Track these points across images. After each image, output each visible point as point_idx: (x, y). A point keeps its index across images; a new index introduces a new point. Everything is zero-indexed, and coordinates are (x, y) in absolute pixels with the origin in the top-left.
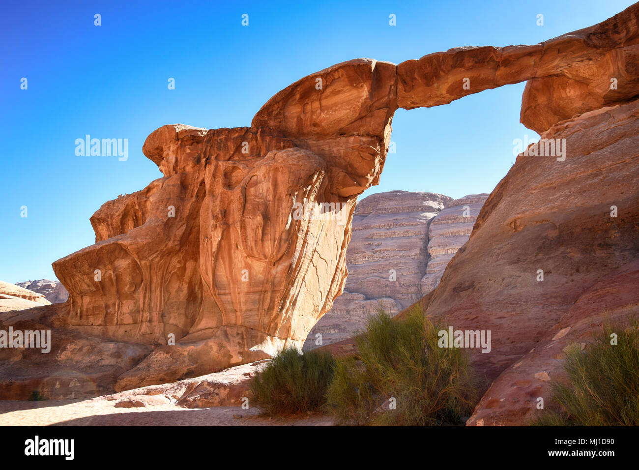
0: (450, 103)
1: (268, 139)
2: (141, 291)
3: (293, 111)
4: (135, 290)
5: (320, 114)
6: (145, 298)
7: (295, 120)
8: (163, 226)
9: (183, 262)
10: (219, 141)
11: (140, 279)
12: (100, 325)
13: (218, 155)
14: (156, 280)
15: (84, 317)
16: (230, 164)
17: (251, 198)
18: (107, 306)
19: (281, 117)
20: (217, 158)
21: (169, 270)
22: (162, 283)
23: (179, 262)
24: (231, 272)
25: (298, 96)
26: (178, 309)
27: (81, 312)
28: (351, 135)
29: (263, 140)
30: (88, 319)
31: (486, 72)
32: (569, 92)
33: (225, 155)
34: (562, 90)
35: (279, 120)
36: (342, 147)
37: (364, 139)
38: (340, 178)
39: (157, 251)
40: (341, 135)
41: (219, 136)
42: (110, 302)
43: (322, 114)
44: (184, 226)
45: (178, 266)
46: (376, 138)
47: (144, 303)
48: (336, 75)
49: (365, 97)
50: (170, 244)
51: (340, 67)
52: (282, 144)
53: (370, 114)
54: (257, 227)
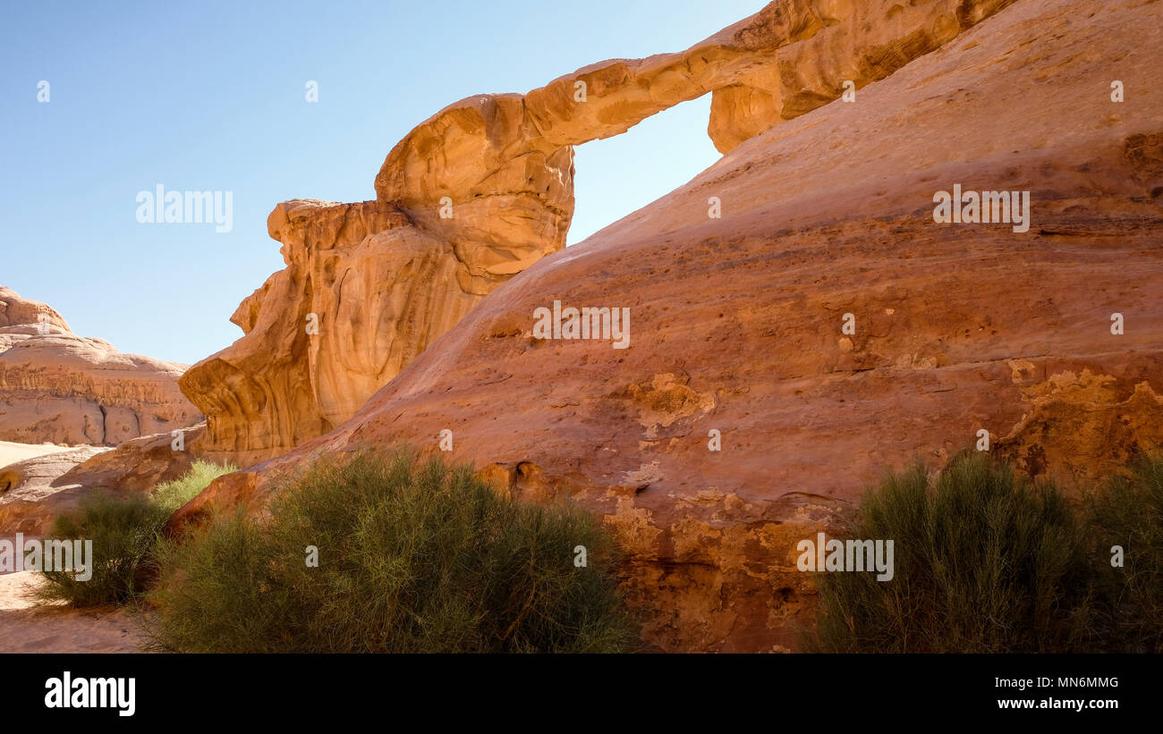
0: (626, 131)
1: (372, 217)
2: (266, 410)
3: (417, 168)
4: (260, 409)
5: (444, 172)
6: (272, 418)
7: (419, 181)
8: (264, 336)
9: (305, 374)
10: (318, 225)
11: (262, 398)
12: (232, 451)
13: (319, 243)
14: (280, 398)
15: (218, 441)
16: (331, 254)
17: (343, 298)
18: (237, 429)
19: (401, 180)
20: (318, 246)
21: (291, 385)
22: (287, 401)
23: (301, 374)
24: (336, 388)
25: (416, 151)
26: (312, 430)
27: (215, 436)
28: (489, 195)
29: (366, 219)
30: (221, 443)
31: (633, 94)
32: (754, 109)
33: (327, 243)
34: (744, 108)
35: (399, 185)
36: (475, 213)
37: (505, 199)
38: (480, 255)
39: (265, 365)
40: (477, 196)
41: (318, 219)
42: (240, 424)
43: (446, 172)
44: (295, 333)
45: (301, 379)
46: (524, 194)
47: (272, 425)
48: (446, 122)
49: (486, 147)
50: (279, 356)
51: (445, 114)
52: (388, 223)
53: (504, 166)
54: (347, 335)
